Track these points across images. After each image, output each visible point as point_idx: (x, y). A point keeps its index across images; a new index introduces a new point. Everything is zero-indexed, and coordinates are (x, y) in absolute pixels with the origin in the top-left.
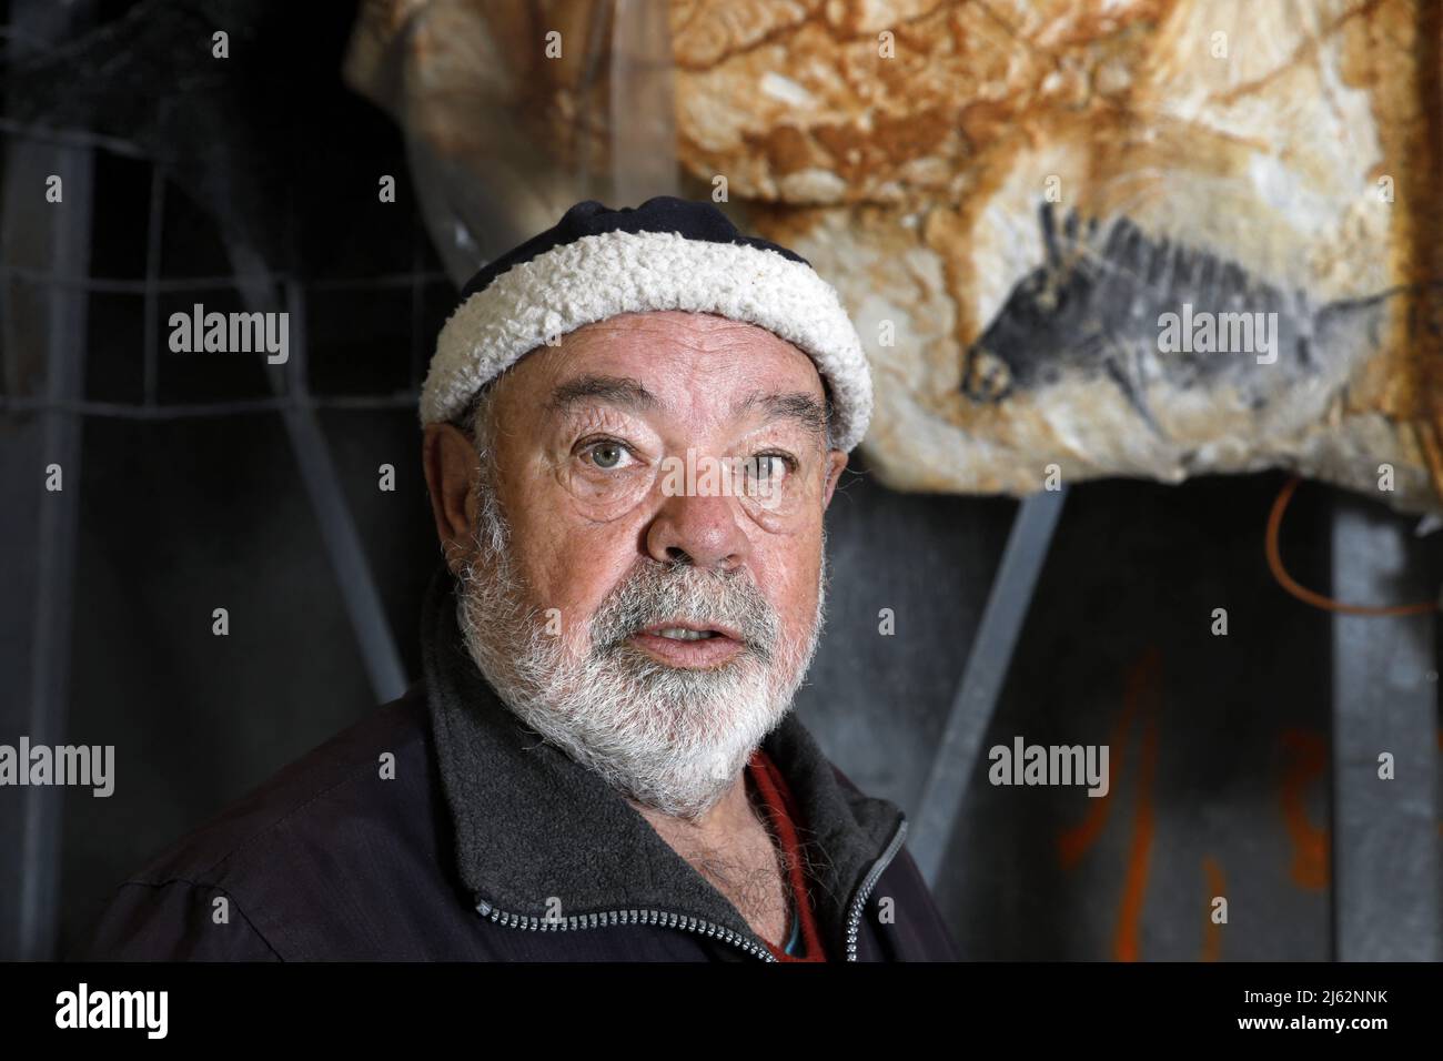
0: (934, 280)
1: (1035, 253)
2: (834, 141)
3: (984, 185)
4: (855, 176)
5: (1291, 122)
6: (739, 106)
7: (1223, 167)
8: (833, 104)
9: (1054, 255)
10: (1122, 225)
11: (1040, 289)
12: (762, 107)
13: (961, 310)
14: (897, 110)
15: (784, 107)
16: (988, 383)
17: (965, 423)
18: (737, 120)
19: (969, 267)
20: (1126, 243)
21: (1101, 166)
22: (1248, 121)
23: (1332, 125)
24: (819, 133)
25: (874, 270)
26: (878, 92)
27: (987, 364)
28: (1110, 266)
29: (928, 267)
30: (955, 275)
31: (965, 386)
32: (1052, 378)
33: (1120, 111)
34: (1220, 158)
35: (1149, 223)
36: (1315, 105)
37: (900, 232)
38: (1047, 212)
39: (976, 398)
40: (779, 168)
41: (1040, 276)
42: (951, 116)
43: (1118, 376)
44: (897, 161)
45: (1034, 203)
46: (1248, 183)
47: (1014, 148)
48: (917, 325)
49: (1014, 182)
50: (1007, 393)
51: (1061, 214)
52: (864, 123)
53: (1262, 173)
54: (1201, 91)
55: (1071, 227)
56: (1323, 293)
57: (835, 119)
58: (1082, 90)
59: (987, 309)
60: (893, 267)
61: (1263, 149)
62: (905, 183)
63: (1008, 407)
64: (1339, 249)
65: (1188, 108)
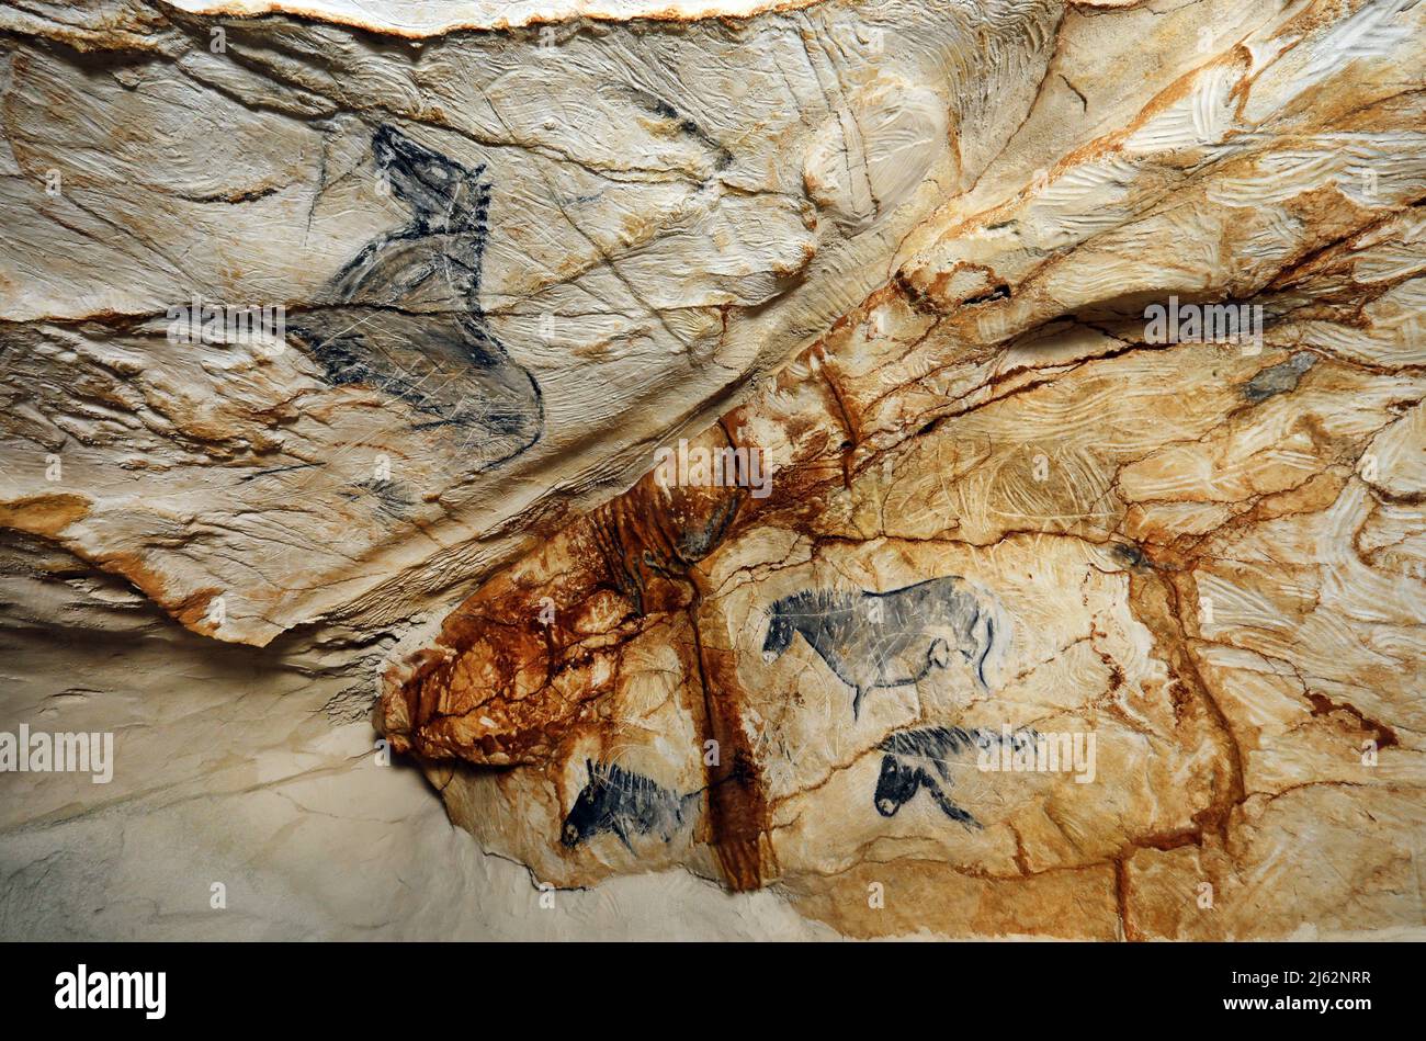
0: (553, 794)
1: (586, 780)
2: (504, 740)
3: (565, 755)
4: (512, 753)
5: (667, 724)
6: (473, 729)
7: (646, 742)
8: (503, 727)
9: (592, 781)
10: (615, 766)
11: (588, 795)
12: (480, 728)
13: (562, 805)
14: (524, 727)
15: (487, 728)
16: (571, 836)
17: (563, 855)
18: (472, 734)
19: (564, 786)
20: (616, 774)
21: (606, 743)
22: (653, 723)
23: (680, 723)
24: (499, 737)
25: (533, 790)
26: (518, 720)
27: (570, 828)
28: (611, 783)
29: (550, 787)
30: (560, 790)
31: (562, 839)
32: (593, 833)
33: (609, 723)
34: (644, 737)
35: (624, 766)
36: (674, 716)
37: (539, 774)
38: (589, 762)
39: (566, 844)
40: (487, 753)
41: (588, 789)
42: (542, 729)
43: (618, 831)
44: (526, 747)
45: (585, 759)
46: (655, 748)
47: (574, 739)
48: (549, 813)
49: (576, 751)
50: (577, 840)
51: (594, 763)
52: (514, 733)
53: (659, 743)
54: (638, 714)
55: (597, 769)
56: (681, 792)
57: (504, 732)
58: (595, 716)
59: (571, 804)
60: (539, 788)
61: (659, 734)
62: (535, 755)
63: (578, 847)
64: (686, 771)
65: (633, 720)
